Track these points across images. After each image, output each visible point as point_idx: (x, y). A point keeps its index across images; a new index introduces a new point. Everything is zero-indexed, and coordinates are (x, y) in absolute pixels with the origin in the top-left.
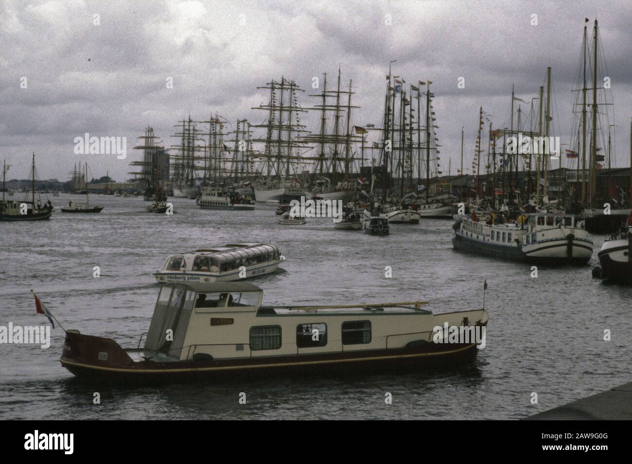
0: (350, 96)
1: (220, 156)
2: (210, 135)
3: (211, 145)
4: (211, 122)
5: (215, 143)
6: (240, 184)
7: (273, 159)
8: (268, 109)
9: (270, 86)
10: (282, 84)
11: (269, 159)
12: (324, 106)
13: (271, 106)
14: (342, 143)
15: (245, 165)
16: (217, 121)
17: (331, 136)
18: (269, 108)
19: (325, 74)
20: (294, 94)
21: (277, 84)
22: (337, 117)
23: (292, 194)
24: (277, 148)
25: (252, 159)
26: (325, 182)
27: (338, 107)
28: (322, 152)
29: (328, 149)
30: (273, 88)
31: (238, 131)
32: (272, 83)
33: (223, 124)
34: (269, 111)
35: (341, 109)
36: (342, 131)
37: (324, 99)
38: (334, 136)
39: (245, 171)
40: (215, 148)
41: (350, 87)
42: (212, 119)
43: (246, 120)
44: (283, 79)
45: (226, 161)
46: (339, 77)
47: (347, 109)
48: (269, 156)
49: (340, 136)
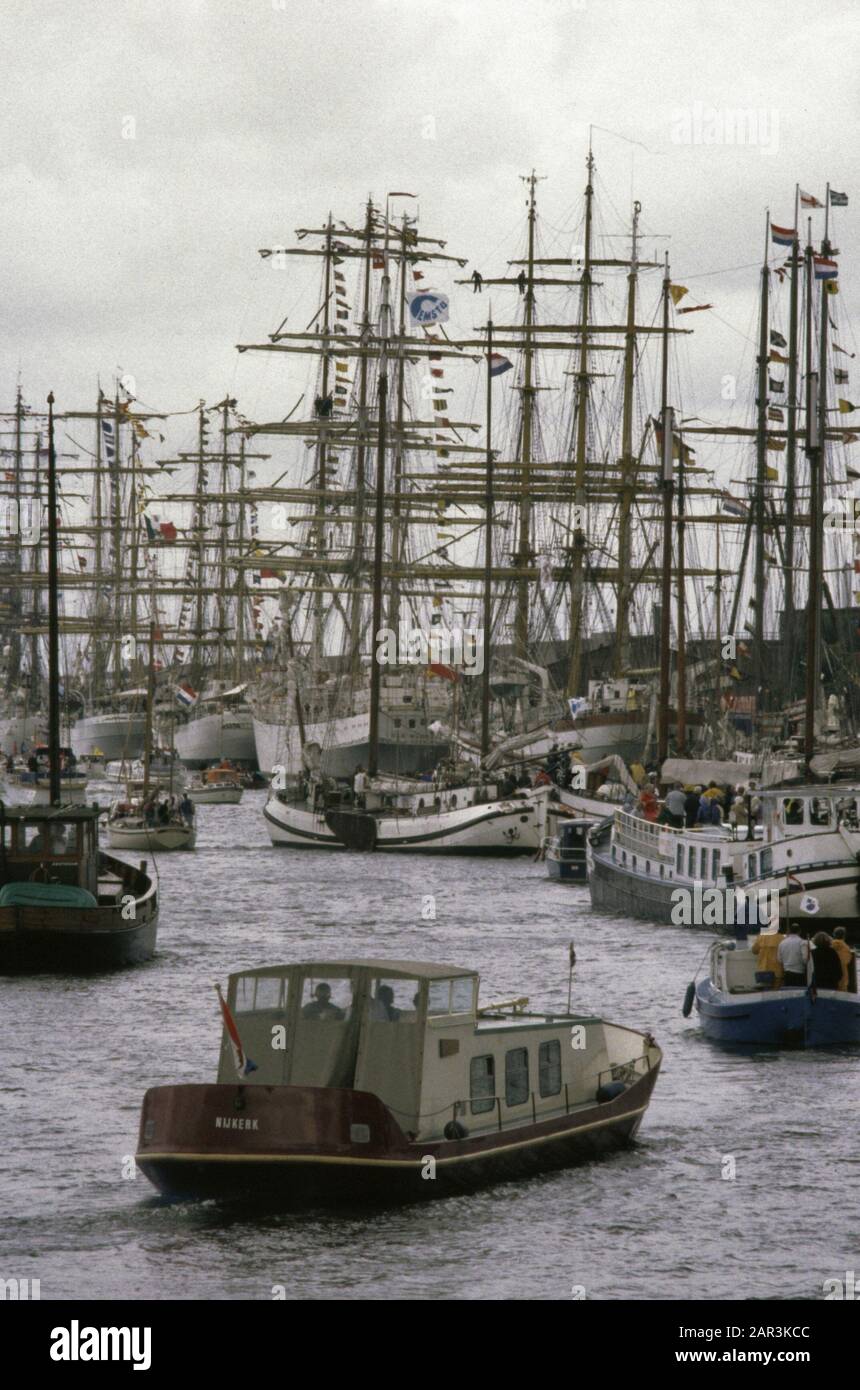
0: (632, 279)
1: (134, 569)
2: (98, 472)
3: (99, 518)
4: (98, 416)
5: (116, 510)
6: (211, 694)
7: (336, 579)
8: (310, 350)
9: (318, 242)
10: (368, 235)
11: (320, 580)
12: (529, 328)
13: (325, 336)
14: (601, 500)
15: (232, 610)
16: (121, 414)
17: (556, 466)
18: (317, 344)
19: (533, 180)
20: (418, 276)
21: (350, 233)
22: (583, 380)
23: (408, 741)
24: (349, 529)
25: (257, 579)
26: (524, 680)
27: (584, 333)
28: (524, 544)
29: (550, 526)
30: (333, 253)
31: (202, 453)
32: (330, 231)
33: (148, 425)
34: (317, 358)
35: (599, 339)
36: (606, 445)
37: (530, 299)
38: (569, 466)
39: (232, 636)
40: (117, 531)
41: (635, 237)
42: (102, 401)
43: (233, 403)
44: (370, 210)
45: (157, 589)
46: (589, 192)
47: (620, 340)
48: (314, 562)
49: (597, 467)
